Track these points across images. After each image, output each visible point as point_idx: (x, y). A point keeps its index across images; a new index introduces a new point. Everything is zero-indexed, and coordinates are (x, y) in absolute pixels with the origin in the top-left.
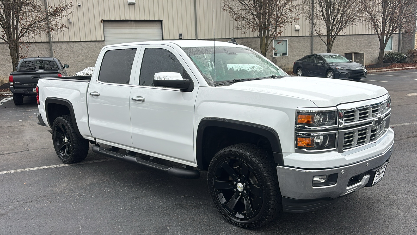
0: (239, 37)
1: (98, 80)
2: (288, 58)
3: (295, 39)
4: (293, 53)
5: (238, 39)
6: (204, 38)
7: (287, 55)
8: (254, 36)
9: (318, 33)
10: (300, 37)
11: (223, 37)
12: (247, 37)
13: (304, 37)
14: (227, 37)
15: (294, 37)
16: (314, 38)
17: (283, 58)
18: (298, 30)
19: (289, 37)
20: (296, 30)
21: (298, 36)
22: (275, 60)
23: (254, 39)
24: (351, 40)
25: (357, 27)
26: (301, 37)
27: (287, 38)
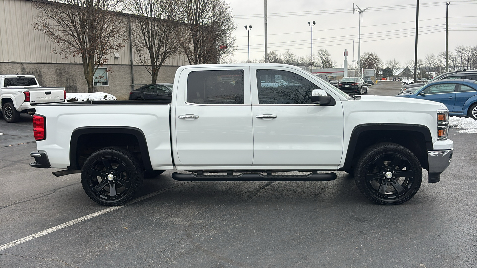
0: (53, 62)
1: (187, 102)
2: (109, 88)
3: (115, 68)
4: (114, 83)
5: (52, 65)
6: (8, 61)
7: (108, 85)
8: (70, 62)
9: (143, 63)
10: (119, 66)
11: (32, 61)
12: (62, 63)
13: (124, 66)
14: (38, 62)
15: (113, 66)
16: (134, 67)
17: (103, 88)
18: (117, 58)
19: (108, 65)
20: (115, 58)
21: (117, 64)
22: (96, 90)
23: (71, 66)
24: (167, 71)
25: (178, 58)
26: (121, 66)
27: (107, 66)
